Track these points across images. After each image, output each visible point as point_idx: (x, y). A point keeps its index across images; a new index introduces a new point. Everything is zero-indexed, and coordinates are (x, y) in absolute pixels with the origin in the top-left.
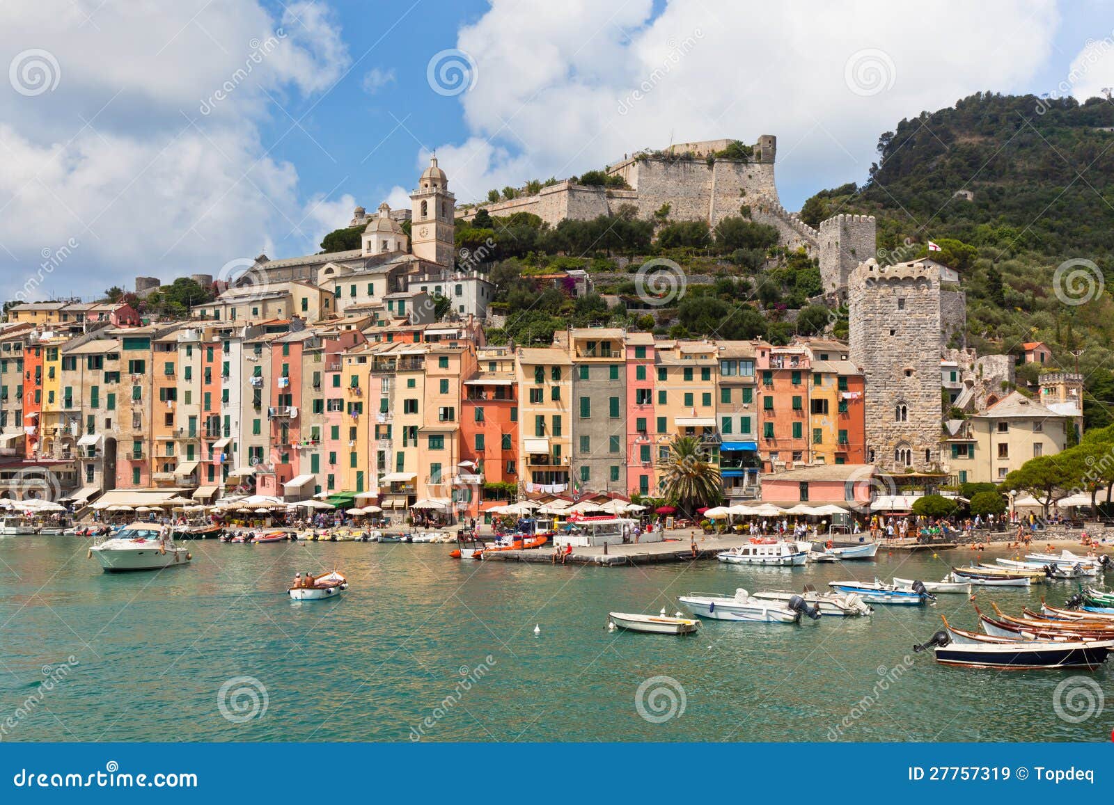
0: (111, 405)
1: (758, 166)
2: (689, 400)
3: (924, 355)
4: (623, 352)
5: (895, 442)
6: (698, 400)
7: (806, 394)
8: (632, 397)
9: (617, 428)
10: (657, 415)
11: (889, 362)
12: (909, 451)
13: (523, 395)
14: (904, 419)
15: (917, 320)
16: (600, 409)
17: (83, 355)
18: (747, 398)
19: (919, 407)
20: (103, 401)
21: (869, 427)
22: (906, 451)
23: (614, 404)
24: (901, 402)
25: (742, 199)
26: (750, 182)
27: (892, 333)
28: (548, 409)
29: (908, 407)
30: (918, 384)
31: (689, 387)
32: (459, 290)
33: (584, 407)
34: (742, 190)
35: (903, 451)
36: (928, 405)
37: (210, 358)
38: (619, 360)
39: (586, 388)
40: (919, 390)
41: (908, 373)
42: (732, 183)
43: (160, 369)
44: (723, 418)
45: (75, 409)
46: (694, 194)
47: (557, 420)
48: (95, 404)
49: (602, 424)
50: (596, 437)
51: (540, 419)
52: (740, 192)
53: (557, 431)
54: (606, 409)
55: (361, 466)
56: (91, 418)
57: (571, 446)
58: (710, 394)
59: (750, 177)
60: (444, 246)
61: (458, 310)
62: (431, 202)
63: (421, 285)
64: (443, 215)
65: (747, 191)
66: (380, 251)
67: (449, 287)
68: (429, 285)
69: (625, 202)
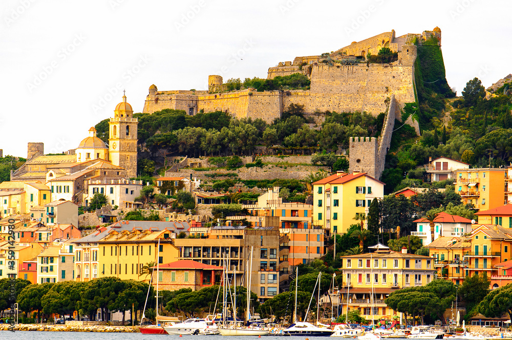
25: (386, 95)
26: (393, 81)
32: (112, 191)
34: (387, 88)
42: (380, 82)
52: (385, 89)
59: (394, 77)
60: (128, 154)
61: (111, 202)
62: (118, 126)
63: (94, 186)
64: (127, 134)
65: (390, 88)
66: (85, 160)
67: (107, 188)
68: (99, 186)
69: (298, 99)
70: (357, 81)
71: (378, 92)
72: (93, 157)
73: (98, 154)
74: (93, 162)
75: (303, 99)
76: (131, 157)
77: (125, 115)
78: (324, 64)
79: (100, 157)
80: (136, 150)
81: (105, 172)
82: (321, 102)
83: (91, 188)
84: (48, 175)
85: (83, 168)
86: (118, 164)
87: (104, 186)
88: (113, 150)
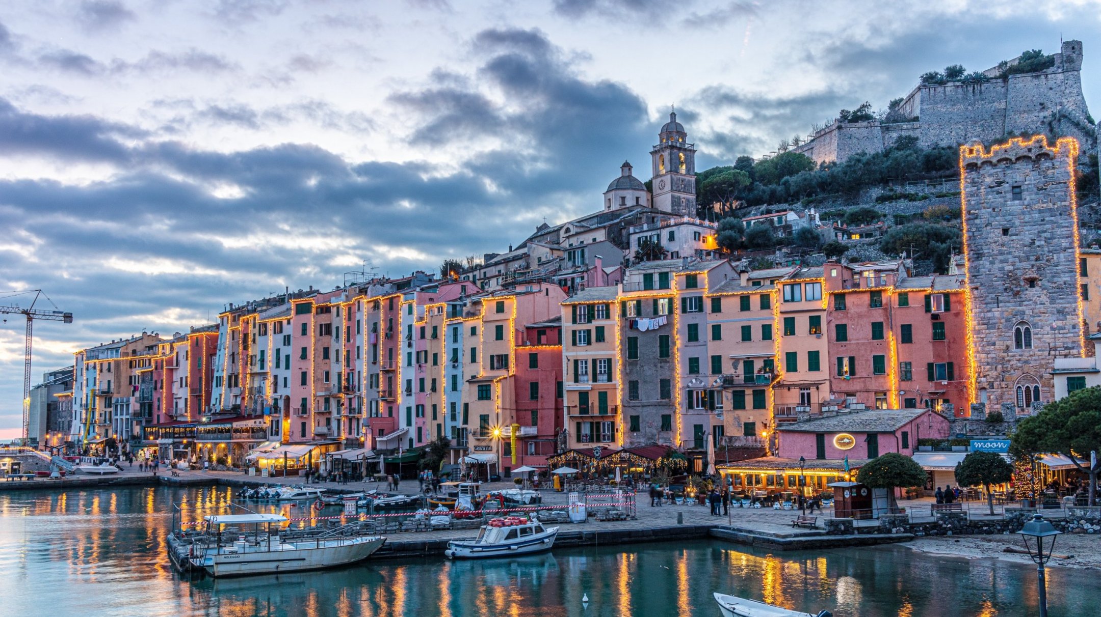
0: (287, 367)
1: (1060, 76)
2: (746, 333)
3: (1053, 258)
4: (673, 283)
5: (1015, 375)
6: (756, 333)
7: (889, 319)
8: (683, 333)
9: (667, 370)
10: (711, 353)
11: (1002, 270)
12: (1036, 388)
13: (566, 337)
14: (1028, 345)
15: (1040, 212)
16: (650, 349)
17: (271, 321)
18: (815, 328)
19: (1048, 329)
21: (977, 357)
22: (1032, 389)
23: (664, 342)
24: (1022, 323)
25: (1042, 113)
26: (1051, 94)
27: (1005, 232)
28: (592, 353)
29: (1032, 330)
30: (1045, 297)
31: (745, 318)
33: (633, 349)
34: (1041, 104)
35: (1028, 388)
36: (1059, 324)
38: (669, 292)
40: (1047, 304)
41: (1031, 282)
42: (1030, 98)
44: (787, 354)
45: (266, 370)
48: (278, 366)
49: (651, 366)
50: (645, 382)
52: (1039, 107)
54: (655, 349)
57: (620, 393)
58: (771, 326)
59: (1051, 89)
60: (683, 195)
61: (670, 255)
62: (666, 155)
63: (641, 235)
64: (681, 167)
65: (1048, 104)
66: (618, 207)
67: (665, 234)
68: (649, 234)
69: (904, 134)
70: (989, 103)
71: (1029, 111)
72: (630, 203)
73: (637, 198)
74: (630, 209)
75: (911, 133)
76: (688, 200)
77: (675, 139)
78: (936, 85)
79: (641, 202)
80: (694, 192)
81: (653, 218)
82: (938, 135)
83: (634, 239)
84: (562, 232)
85: (618, 216)
86: (669, 210)
87: (658, 231)
88: (659, 191)
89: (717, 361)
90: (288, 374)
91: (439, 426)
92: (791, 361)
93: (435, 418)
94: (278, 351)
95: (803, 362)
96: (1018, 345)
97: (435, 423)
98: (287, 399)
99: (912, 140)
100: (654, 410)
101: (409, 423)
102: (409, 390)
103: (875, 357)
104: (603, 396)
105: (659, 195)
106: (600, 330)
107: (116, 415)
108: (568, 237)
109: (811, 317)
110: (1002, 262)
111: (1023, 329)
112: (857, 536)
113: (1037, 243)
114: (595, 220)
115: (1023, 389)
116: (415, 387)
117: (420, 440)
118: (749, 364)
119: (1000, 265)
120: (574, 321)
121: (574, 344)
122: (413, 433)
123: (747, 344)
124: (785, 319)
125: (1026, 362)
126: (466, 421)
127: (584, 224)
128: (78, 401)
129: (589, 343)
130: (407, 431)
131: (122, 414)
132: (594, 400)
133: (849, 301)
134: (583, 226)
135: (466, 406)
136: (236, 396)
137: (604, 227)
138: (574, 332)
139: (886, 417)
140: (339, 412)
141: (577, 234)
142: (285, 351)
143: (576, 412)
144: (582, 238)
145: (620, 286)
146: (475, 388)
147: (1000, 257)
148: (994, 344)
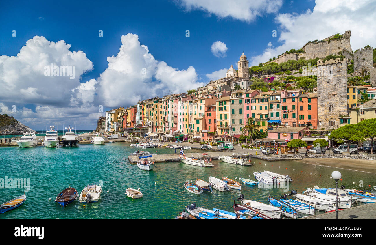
0: (153, 115)
1: (344, 40)
2: (261, 108)
3: (340, 89)
4: (243, 96)
5: (329, 118)
6: (263, 108)
7: (297, 104)
8: (245, 108)
9: (241, 117)
10: (252, 113)
11: (327, 92)
13: (217, 109)
14: (333, 111)
15: (338, 77)
16: (237, 112)
17: (149, 105)
18: (278, 107)
19: (338, 107)
20: (151, 115)
21: (319, 114)
22: (333, 122)
23: (241, 110)
24: (331, 105)
25: (339, 50)
26: (342, 45)
27: (328, 82)
28: (223, 113)
29: (334, 107)
30: (338, 99)
31: (261, 104)
32: (243, 84)
33: (233, 111)
34: (339, 47)
36: (342, 105)
37: (167, 104)
38: (242, 98)
39: (233, 107)
40: (338, 101)
41: (334, 95)
42: (336, 46)
43: (160, 107)
44: (271, 113)
45: (148, 116)
46: (324, 51)
47: (226, 115)
48: (150, 115)
49: (237, 116)
50: (236, 120)
51: (221, 115)
52: (338, 48)
53: (226, 118)
54: (238, 112)
55: (188, 128)
56: (150, 118)
57: (230, 122)
58: (267, 106)
59: (342, 43)
60: (245, 73)
61: (242, 88)
62: (242, 63)
63: (235, 83)
64: (245, 66)
65: (341, 47)
66: (230, 76)
67: (241, 83)
68: (237, 83)
69: (302, 56)
70: (325, 48)
71: (335, 49)
72: (232, 75)
73: (234, 74)
74: (232, 77)
75: (304, 56)
76: (247, 74)
77: (244, 59)
78: (311, 44)
80: (248, 72)
81: (238, 79)
82: (311, 56)
83: (233, 84)
84: (216, 82)
85: (229, 79)
86: (242, 77)
87: (239, 82)
88: (240, 72)
89: (253, 115)
90: (153, 117)
91: (187, 129)
92: (272, 115)
93: (186, 127)
94: (150, 112)
95: (275, 115)
96: (330, 111)
97: (187, 128)
98: (153, 123)
99: (304, 58)
100: (238, 126)
101: (180, 129)
102: (180, 121)
103: (293, 114)
104: (226, 123)
105: (239, 73)
106: (225, 107)
107: (115, 126)
108: (217, 84)
109: (277, 104)
110: (327, 90)
111: (331, 107)
112: (287, 158)
113: (336, 85)
114: (224, 80)
115: (331, 122)
116: (182, 120)
117: (183, 133)
118: (261, 115)
119: (326, 91)
120: (219, 105)
121: (219, 110)
122: (181, 131)
123: (261, 110)
124: (271, 105)
125: (332, 115)
126: (193, 129)
127: (221, 80)
128: (107, 123)
129: (223, 110)
130: (180, 131)
131: (116, 125)
132: (224, 123)
133: (287, 100)
134: (221, 81)
135: (194, 125)
136: (141, 122)
137: (226, 82)
138: (219, 108)
139: (296, 129)
140: (164, 126)
141: (220, 83)
142: (152, 112)
143: (219, 127)
144: (221, 84)
145: (230, 97)
146: (196, 121)
147: (326, 89)
148: (324, 111)
